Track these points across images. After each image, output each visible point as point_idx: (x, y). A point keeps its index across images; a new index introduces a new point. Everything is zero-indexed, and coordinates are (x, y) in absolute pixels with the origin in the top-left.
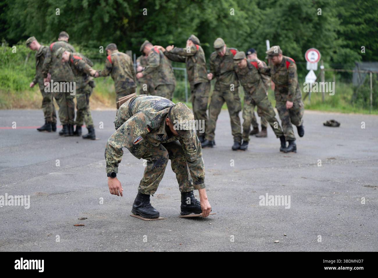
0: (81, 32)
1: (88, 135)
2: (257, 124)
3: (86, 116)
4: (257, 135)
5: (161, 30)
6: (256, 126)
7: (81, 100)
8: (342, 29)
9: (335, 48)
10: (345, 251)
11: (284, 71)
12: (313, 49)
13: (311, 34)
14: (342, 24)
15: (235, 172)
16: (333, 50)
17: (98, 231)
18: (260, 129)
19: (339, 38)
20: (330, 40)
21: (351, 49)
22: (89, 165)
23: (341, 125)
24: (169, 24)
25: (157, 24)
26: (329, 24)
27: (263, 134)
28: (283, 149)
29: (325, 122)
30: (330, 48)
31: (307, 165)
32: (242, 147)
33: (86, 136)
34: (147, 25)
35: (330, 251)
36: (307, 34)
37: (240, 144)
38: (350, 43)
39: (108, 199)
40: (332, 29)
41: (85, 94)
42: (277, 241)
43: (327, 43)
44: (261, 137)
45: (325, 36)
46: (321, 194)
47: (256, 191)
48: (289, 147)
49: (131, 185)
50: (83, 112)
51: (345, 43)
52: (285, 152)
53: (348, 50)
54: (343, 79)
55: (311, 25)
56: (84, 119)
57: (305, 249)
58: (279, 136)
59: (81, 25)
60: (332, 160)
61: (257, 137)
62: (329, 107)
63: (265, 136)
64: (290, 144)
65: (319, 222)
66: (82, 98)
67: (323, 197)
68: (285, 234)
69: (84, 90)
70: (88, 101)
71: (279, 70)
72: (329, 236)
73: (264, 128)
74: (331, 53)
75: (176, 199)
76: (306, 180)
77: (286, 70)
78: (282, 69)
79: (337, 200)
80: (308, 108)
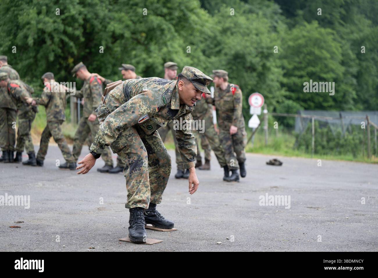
0: (25, 70)
1: (29, 161)
2: (200, 158)
3: (27, 143)
4: (201, 167)
5: (106, 71)
6: (199, 159)
7: (24, 125)
8: (285, 80)
9: (278, 97)
10: (289, 251)
11: (229, 96)
12: (257, 93)
13: (255, 83)
14: (285, 75)
15: (177, 194)
16: (276, 99)
17: (34, 231)
18: (203, 161)
19: (281, 89)
20: (273, 90)
21: (294, 100)
22: (28, 185)
23: (284, 165)
24: (114, 65)
25: (102, 65)
26: (273, 74)
27: (207, 167)
28: (226, 178)
29: (268, 161)
30: (273, 98)
31: (250, 191)
32: (185, 176)
33: (27, 162)
34: (92, 65)
35: (273, 251)
36: (251, 83)
37: (183, 172)
38: (293, 95)
39: (46, 209)
40: (276, 79)
41: (28, 120)
42: (219, 243)
43: (270, 92)
44: (204, 169)
45: (268, 86)
46: (264, 212)
47: (199, 208)
48: (232, 176)
49: (70, 200)
50: (25, 138)
51: (287, 93)
52: (228, 181)
53: (290, 102)
54: (286, 130)
55: (255, 74)
56: (25, 145)
57: (247, 249)
58: (222, 166)
59: (25, 63)
60: (274, 189)
61: (200, 169)
62: (272, 150)
63: (208, 169)
64: (233, 173)
65: (262, 231)
66: (25, 124)
67: (266, 213)
68: (228, 238)
69: (27, 115)
70: (30, 127)
71: (224, 96)
72: (272, 240)
73: (207, 161)
74: (274, 103)
75: (117, 211)
76: (249, 201)
77: (233, 96)
78: (227, 94)
79: (280, 216)
80: (251, 151)
